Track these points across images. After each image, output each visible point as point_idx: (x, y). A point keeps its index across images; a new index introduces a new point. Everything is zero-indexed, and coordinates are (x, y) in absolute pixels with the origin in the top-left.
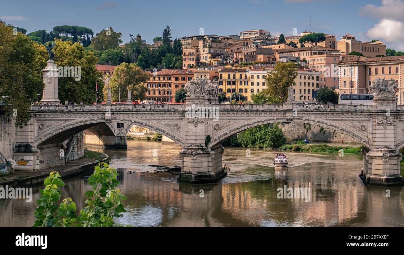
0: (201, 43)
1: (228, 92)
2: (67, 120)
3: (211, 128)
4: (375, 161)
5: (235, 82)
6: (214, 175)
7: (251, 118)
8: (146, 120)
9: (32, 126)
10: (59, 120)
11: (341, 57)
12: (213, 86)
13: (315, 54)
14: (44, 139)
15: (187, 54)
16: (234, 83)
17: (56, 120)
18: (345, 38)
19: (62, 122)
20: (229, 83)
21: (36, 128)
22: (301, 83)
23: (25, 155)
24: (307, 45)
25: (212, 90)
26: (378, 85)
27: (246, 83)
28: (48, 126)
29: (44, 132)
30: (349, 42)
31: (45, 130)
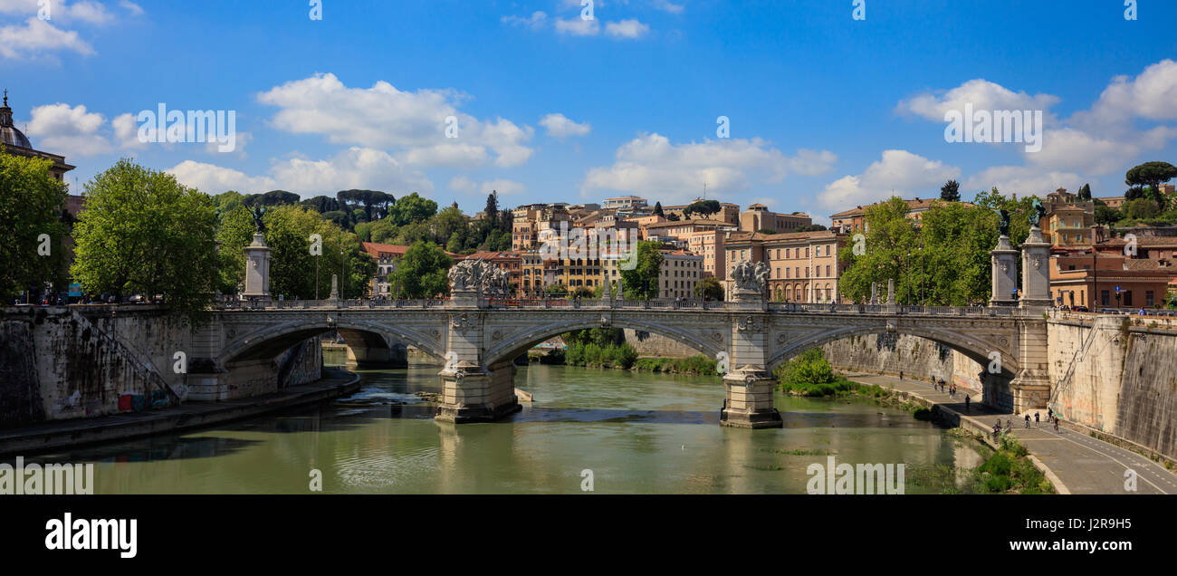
0: (538, 213)
1: (571, 285)
2: (270, 324)
3: (487, 337)
4: (734, 389)
5: (581, 270)
6: (493, 409)
7: (548, 321)
8: (390, 324)
9: (218, 333)
10: (257, 324)
11: (728, 234)
12: (500, 274)
13: (700, 230)
14: (234, 353)
15: (519, 230)
16: (580, 272)
17: (254, 324)
18: (753, 209)
19: (263, 327)
20: (572, 272)
21: (223, 337)
22: (676, 272)
23: (204, 378)
24: (695, 217)
25: (500, 280)
26: (741, 272)
27: (597, 272)
28: (241, 333)
29: (235, 342)
30: (759, 214)
31: (236, 339)
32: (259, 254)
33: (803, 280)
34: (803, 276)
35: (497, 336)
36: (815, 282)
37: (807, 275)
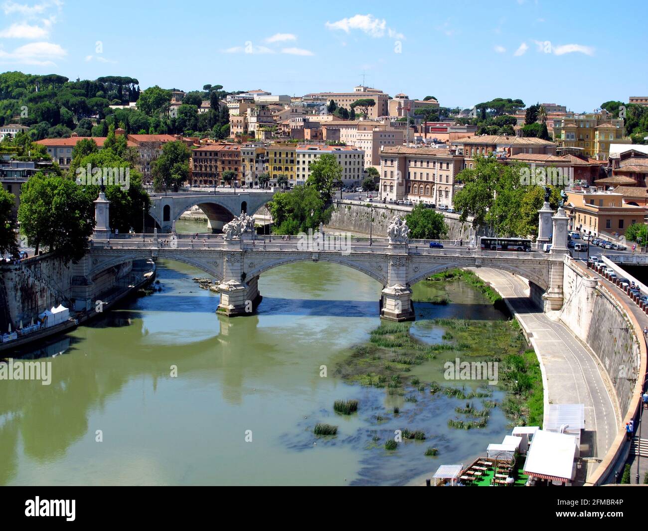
2: (118, 257)
3: (246, 266)
7: (282, 257)
8: (188, 257)
9: (87, 261)
14: (97, 272)
18: (398, 97)
19: (113, 258)
21: (90, 263)
22: (346, 162)
23: (82, 288)
28: (101, 262)
29: (97, 267)
30: (402, 101)
31: (98, 264)
32: (103, 205)
33: (432, 182)
34: (431, 180)
35: (251, 265)
36: (439, 186)
37: (434, 179)
